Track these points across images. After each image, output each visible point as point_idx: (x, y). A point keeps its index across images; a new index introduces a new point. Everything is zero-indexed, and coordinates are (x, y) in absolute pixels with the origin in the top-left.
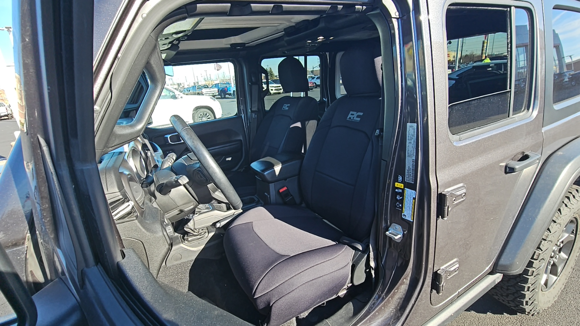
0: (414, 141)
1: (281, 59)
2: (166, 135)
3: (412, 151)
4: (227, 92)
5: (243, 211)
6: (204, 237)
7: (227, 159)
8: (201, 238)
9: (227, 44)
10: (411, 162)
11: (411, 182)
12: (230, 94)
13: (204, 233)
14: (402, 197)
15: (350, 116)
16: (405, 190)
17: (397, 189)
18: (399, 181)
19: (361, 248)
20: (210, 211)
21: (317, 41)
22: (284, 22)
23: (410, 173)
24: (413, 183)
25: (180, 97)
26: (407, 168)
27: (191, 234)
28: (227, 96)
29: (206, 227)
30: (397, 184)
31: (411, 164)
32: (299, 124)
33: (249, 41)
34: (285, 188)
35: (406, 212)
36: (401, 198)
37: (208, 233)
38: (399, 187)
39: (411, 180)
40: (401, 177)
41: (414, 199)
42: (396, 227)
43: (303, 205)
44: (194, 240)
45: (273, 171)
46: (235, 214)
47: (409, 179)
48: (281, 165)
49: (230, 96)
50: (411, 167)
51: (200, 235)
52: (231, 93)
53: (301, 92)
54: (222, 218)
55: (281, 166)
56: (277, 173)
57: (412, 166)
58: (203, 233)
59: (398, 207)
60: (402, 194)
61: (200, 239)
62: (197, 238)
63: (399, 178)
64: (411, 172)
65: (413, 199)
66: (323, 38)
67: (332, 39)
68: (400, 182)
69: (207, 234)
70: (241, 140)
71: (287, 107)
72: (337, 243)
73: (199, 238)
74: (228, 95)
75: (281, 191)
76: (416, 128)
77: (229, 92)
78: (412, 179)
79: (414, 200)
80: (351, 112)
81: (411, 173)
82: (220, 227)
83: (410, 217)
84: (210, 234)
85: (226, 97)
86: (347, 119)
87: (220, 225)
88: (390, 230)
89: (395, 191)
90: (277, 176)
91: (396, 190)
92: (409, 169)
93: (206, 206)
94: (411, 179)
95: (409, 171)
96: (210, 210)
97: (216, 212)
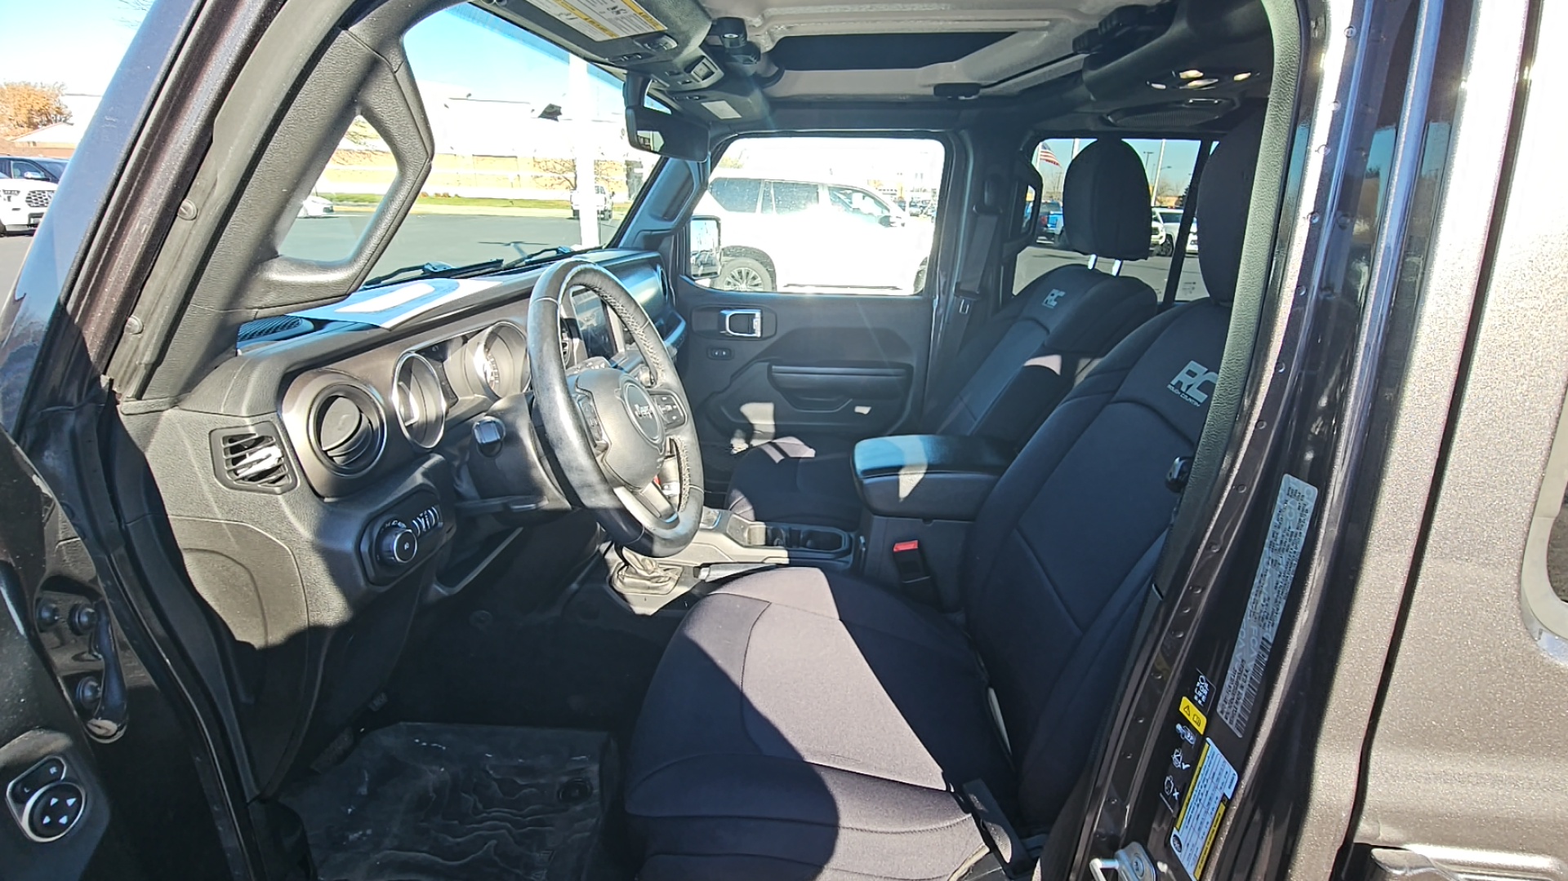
0: (1289, 564)
1: (1079, 145)
2: (725, 309)
3: (1271, 602)
4: (1045, 229)
5: (790, 561)
6: (660, 590)
7: (859, 409)
8: (654, 588)
9: (925, 86)
10: (1257, 645)
11: (1232, 727)
12: (1050, 236)
13: (667, 579)
14: (1188, 766)
15: (1182, 376)
16: (1207, 745)
17: (1182, 725)
18: (1196, 698)
19: (1007, 856)
20: (710, 530)
21: (1185, 87)
22: (1065, 17)
23: (1239, 689)
24: (1240, 736)
25: (898, 222)
26: (1235, 664)
27: (633, 571)
28: (1041, 239)
29: (683, 567)
30: (1188, 707)
31: (1256, 654)
32: (1053, 363)
33: (987, 78)
34: (912, 545)
35: (1186, 831)
36: (1184, 767)
37: (674, 584)
38: (1190, 719)
39: (1235, 722)
40: (1206, 685)
41: (1227, 802)
42: (1140, 864)
43: (959, 617)
44: (636, 587)
45: (892, 481)
46: (766, 562)
47: (1231, 709)
48: (924, 471)
49: (1049, 240)
50: (1250, 665)
51: (656, 580)
52: (1054, 234)
53: (1116, 259)
54: (730, 561)
55: (921, 476)
56: (904, 491)
57: (1253, 662)
58: (662, 579)
59: (1164, 794)
60: (1194, 755)
61: (651, 591)
62: (645, 584)
63: (1198, 684)
64: (1246, 686)
65: (1222, 801)
66: (1201, 74)
67: (1243, 80)
68: (1200, 702)
69: (671, 584)
70: (909, 368)
71: (1055, 300)
72: (952, 790)
73: (649, 588)
74: (1044, 238)
75: (901, 547)
76: (1311, 506)
77: (1051, 229)
78: (1239, 716)
79: (1223, 807)
80: (1193, 365)
81: (1243, 693)
82: (708, 580)
83: (1191, 860)
84: (677, 588)
85: (1038, 241)
86: (1169, 386)
87: (708, 576)
88: (1118, 858)
89: (1175, 727)
90: (902, 500)
91: (1179, 727)
92: (1241, 671)
93: (710, 514)
94: (1236, 717)
95: (1239, 678)
96: (711, 527)
97: (722, 539)
